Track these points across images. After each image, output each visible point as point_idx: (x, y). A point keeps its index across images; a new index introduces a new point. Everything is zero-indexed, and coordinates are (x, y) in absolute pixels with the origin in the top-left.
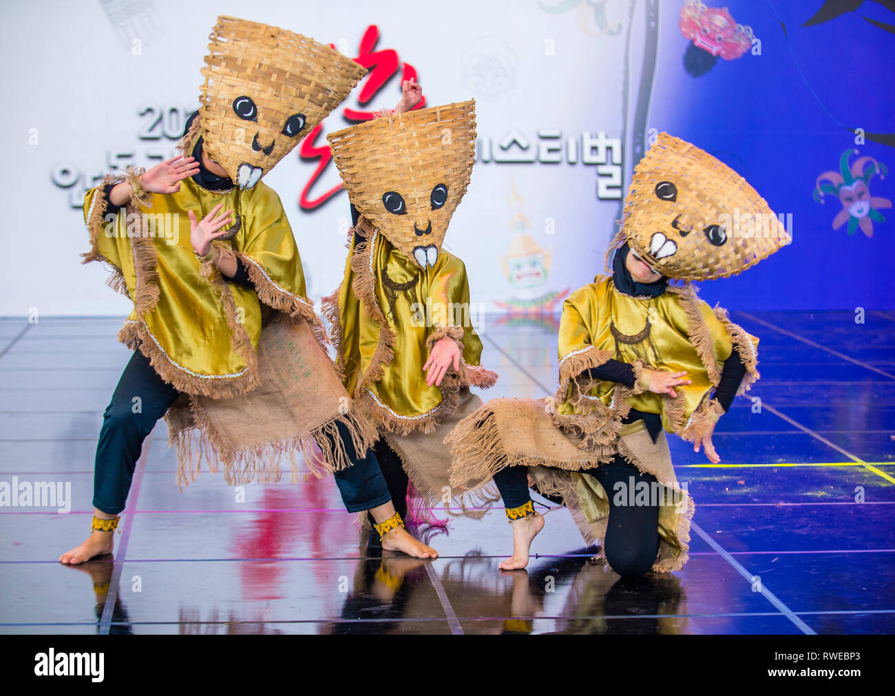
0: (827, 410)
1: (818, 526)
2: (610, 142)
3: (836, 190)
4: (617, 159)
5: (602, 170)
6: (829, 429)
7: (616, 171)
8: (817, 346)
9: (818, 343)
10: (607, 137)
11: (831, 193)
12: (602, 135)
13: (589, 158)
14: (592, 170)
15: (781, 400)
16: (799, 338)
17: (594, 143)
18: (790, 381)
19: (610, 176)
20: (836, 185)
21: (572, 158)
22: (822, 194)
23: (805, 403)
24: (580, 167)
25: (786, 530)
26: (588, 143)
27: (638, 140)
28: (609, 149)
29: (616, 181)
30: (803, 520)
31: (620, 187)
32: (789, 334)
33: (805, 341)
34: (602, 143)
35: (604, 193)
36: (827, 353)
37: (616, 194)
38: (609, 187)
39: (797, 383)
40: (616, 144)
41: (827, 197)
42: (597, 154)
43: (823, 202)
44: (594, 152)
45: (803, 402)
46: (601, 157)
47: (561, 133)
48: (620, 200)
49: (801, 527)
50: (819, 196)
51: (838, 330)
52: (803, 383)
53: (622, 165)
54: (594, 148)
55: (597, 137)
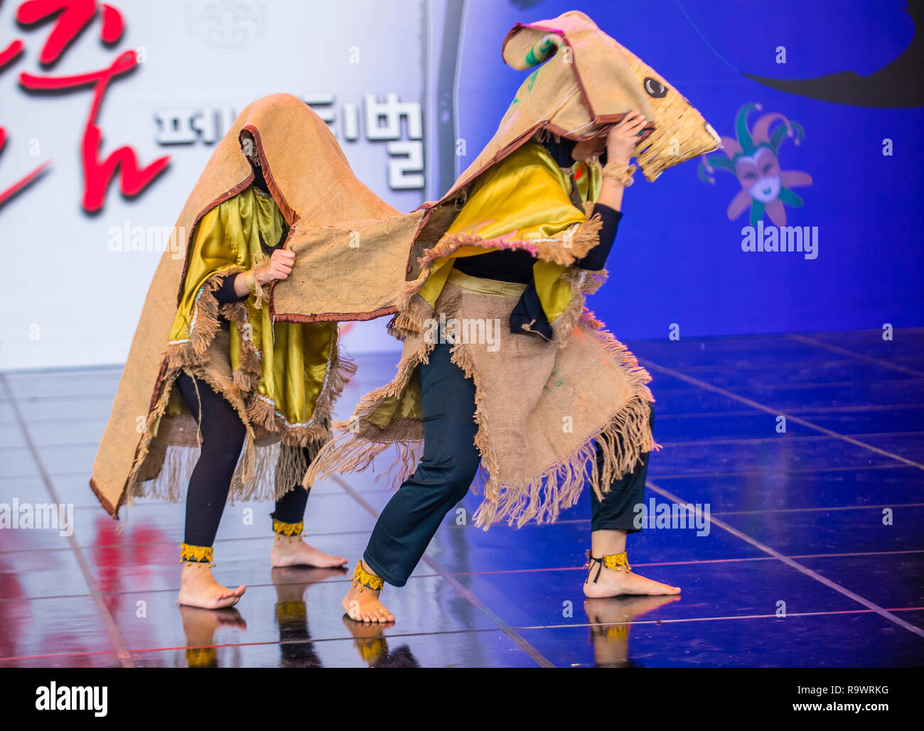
0: (731, 480)
1: (718, 651)
2: (405, 108)
3: (732, 163)
4: (415, 131)
5: (395, 148)
6: (729, 509)
7: (415, 149)
8: (711, 388)
9: (712, 384)
10: (400, 101)
11: (726, 168)
12: (392, 98)
13: (374, 131)
14: (380, 148)
15: (661, 469)
16: (684, 378)
17: (382, 109)
18: (673, 442)
19: (406, 156)
20: (731, 155)
21: (351, 133)
22: (710, 169)
23: (695, 473)
24: (362, 145)
25: (672, 659)
26: (373, 110)
27: (444, 103)
28: (404, 117)
29: (415, 162)
30: (695, 643)
31: (421, 172)
32: (671, 372)
33: (694, 381)
34: (393, 110)
35: (399, 181)
36: (725, 398)
37: (416, 181)
38: (405, 173)
39: (682, 444)
40: (413, 110)
41: (718, 174)
42: (387, 125)
43: (712, 181)
44: (383, 123)
45: (692, 470)
46: (392, 130)
47: (335, 98)
48: (421, 190)
49: (694, 653)
50: (707, 173)
51: (741, 364)
52: (691, 443)
53: (422, 139)
54: (382, 118)
55: (385, 101)
